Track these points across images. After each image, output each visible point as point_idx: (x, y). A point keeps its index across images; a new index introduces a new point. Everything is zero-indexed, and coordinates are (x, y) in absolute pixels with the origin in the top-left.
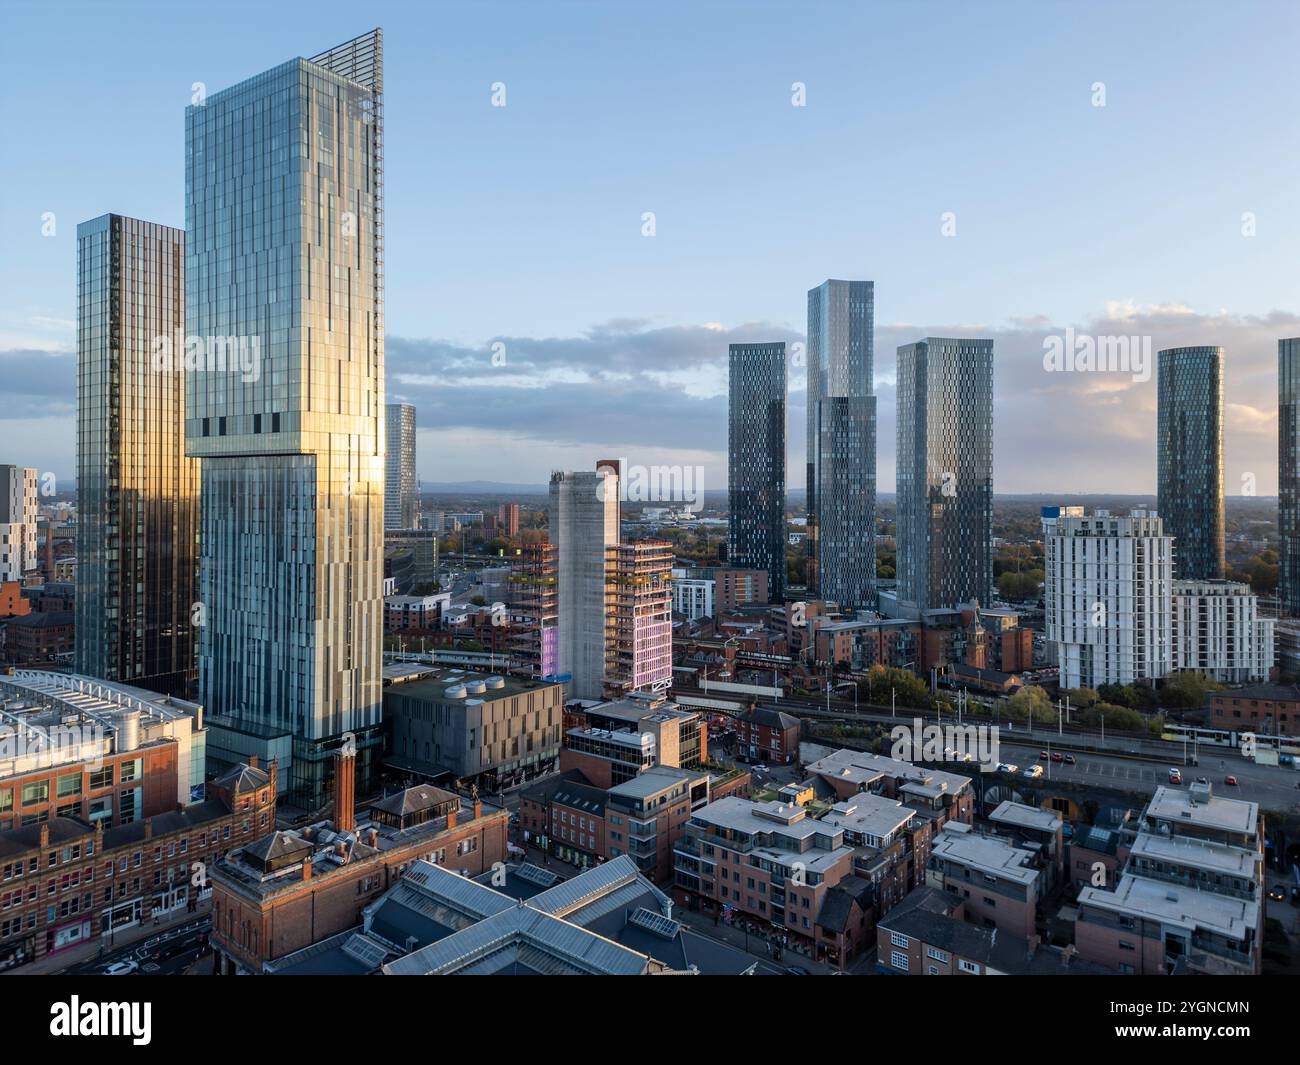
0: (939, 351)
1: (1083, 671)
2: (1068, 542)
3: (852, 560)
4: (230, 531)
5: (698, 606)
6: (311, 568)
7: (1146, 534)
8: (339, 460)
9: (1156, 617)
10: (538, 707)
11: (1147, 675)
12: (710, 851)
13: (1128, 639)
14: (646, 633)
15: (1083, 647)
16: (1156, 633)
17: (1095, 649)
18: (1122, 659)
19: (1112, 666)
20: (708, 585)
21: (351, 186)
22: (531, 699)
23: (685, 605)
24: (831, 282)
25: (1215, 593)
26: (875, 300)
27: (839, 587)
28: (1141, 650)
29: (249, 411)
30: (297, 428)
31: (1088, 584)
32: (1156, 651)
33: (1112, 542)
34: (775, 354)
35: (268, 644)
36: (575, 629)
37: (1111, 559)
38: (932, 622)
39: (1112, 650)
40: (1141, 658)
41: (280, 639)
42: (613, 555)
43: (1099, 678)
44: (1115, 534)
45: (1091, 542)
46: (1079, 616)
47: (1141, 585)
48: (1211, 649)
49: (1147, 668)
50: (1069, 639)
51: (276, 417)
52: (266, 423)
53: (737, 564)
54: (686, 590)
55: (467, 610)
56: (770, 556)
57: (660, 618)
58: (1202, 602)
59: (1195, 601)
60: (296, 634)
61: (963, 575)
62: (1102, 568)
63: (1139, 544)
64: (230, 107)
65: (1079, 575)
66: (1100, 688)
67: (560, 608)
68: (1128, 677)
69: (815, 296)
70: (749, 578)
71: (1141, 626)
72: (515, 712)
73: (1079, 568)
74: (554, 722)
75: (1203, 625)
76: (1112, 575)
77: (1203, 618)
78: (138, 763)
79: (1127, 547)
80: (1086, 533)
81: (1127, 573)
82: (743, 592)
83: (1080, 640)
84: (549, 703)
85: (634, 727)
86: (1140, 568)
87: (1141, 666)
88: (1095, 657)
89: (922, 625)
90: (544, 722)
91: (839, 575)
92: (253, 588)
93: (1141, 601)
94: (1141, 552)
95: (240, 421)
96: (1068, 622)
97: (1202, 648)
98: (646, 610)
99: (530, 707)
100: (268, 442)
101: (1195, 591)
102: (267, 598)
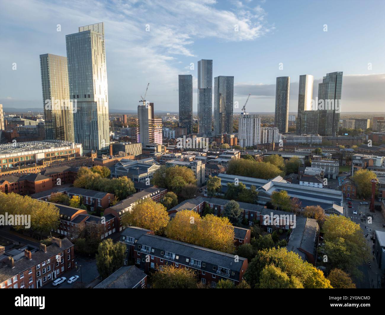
0: (222, 79)
1: (243, 144)
2: (241, 119)
3: (206, 126)
4: (80, 115)
5: (172, 136)
6: (97, 122)
7: (256, 117)
8: (101, 103)
9: (257, 133)
10: (137, 147)
11: (255, 144)
12: (164, 159)
13: (252, 138)
14: (157, 135)
15: (244, 140)
16: (257, 137)
17: (246, 140)
18: (250, 142)
19: (249, 143)
20: (174, 132)
21: (100, 52)
22: (136, 145)
23: (169, 136)
24: (202, 60)
25: (271, 129)
26: (213, 64)
27: (203, 132)
28: (254, 140)
29: (83, 94)
30: (93, 97)
31: (245, 127)
32: (257, 140)
33: (249, 119)
34: (189, 77)
35: (89, 135)
36: (143, 135)
37: (249, 122)
38: (218, 137)
39: (249, 140)
40: (254, 141)
41: (91, 134)
42: (150, 121)
43: (246, 145)
44: (250, 117)
45: (246, 119)
46: (243, 134)
47: (254, 127)
48: (269, 140)
49: (255, 143)
50: (241, 138)
51: (89, 95)
52: (87, 96)
53: (181, 127)
54: (169, 133)
55: (119, 136)
56: (188, 125)
57: (160, 133)
58: (268, 131)
59: (267, 131)
60: (95, 133)
61: (227, 128)
62: (247, 124)
63: (254, 119)
64: (76, 37)
65: (243, 126)
66: (246, 147)
67: (140, 131)
68: (251, 145)
69: (199, 62)
70: (183, 130)
71: (254, 135)
72: (133, 147)
73: (243, 124)
74: (140, 150)
75: (268, 135)
76: (249, 126)
77: (268, 134)
78: (75, 150)
79: (252, 120)
80: (245, 117)
81: (252, 125)
82: (182, 133)
83: (243, 138)
84: (139, 146)
85: (154, 146)
86: (254, 124)
87: (254, 143)
88: (246, 141)
89: (215, 137)
90: (138, 149)
91: (203, 129)
92: (85, 126)
93: (254, 130)
94: (255, 121)
95: (82, 96)
96: (241, 135)
97: (268, 140)
98: (157, 131)
99: (136, 147)
100: (88, 99)
101: (267, 129)
102: (88, 127)
